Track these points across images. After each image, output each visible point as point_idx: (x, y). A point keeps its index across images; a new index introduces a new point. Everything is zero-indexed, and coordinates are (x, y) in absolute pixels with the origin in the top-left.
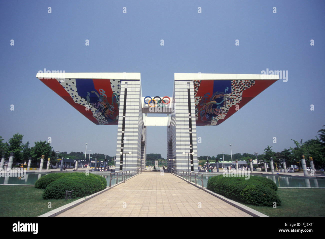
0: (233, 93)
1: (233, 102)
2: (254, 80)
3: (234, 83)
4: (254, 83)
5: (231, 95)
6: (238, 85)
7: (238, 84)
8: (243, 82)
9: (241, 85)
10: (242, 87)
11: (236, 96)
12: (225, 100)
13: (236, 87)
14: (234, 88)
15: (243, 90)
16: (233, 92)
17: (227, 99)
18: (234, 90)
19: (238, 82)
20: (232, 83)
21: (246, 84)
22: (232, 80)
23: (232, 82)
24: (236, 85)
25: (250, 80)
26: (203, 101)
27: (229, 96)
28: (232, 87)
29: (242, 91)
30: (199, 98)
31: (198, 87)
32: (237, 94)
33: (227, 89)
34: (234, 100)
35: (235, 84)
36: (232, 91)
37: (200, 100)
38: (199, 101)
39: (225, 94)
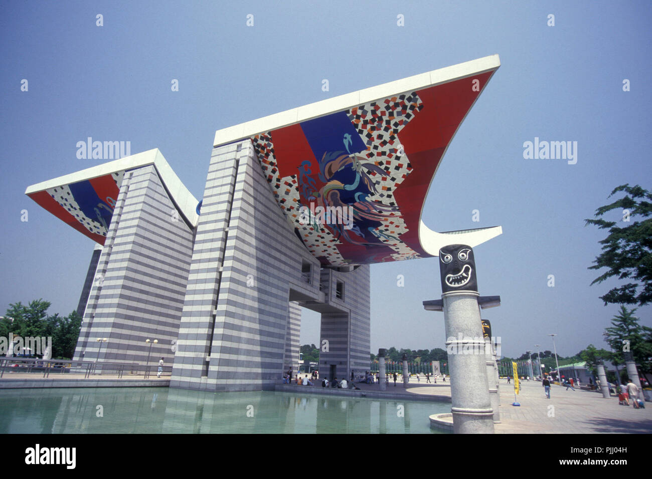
0: (372, 147)
1: (388, 173)
2: (415, 93)
3: (358, 117)
4: (419, 101)
5: (371, 155)
6: (373, 121)
7: (369, 117)
8: (383, 108)
9: (381, 119)
10: (388, 122)
11: (384, 153)
12: (363, 172)
13: (369, 126)
14: (365, 132)
15: (395, 131)
16: (369, 143)
17: (366, 170)
18: (369, 136)
19: (367, 112)
20: (352, 117)
21: (393, 110)
22: (348, 111)
23: (348, 115)
24: (366, 123)
25: (402, 97)
26: (306, 186)
27: (366, 158)
28: (357, 130)
29: (396, 135)
30: (289, 179)
31: (272, 150)
32: (387, 148)
33: (346, 138)
34: (387, 168)
35: (362, 119)
36: (365, 142)
37: (296, 185)
38: (297, 189)
39: (351, 156)
